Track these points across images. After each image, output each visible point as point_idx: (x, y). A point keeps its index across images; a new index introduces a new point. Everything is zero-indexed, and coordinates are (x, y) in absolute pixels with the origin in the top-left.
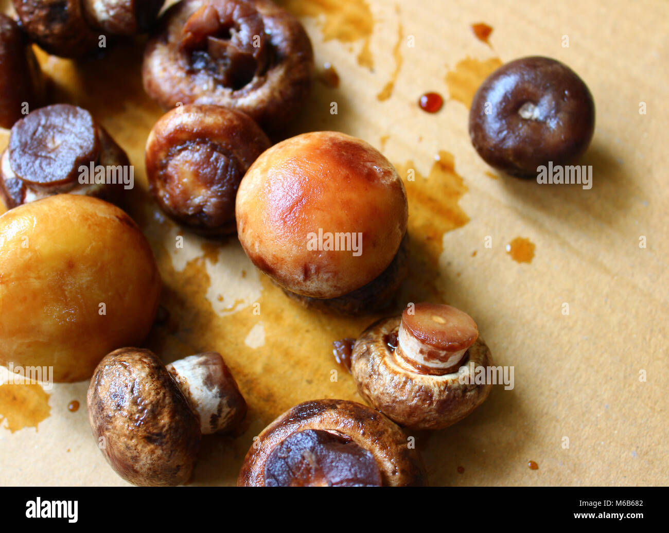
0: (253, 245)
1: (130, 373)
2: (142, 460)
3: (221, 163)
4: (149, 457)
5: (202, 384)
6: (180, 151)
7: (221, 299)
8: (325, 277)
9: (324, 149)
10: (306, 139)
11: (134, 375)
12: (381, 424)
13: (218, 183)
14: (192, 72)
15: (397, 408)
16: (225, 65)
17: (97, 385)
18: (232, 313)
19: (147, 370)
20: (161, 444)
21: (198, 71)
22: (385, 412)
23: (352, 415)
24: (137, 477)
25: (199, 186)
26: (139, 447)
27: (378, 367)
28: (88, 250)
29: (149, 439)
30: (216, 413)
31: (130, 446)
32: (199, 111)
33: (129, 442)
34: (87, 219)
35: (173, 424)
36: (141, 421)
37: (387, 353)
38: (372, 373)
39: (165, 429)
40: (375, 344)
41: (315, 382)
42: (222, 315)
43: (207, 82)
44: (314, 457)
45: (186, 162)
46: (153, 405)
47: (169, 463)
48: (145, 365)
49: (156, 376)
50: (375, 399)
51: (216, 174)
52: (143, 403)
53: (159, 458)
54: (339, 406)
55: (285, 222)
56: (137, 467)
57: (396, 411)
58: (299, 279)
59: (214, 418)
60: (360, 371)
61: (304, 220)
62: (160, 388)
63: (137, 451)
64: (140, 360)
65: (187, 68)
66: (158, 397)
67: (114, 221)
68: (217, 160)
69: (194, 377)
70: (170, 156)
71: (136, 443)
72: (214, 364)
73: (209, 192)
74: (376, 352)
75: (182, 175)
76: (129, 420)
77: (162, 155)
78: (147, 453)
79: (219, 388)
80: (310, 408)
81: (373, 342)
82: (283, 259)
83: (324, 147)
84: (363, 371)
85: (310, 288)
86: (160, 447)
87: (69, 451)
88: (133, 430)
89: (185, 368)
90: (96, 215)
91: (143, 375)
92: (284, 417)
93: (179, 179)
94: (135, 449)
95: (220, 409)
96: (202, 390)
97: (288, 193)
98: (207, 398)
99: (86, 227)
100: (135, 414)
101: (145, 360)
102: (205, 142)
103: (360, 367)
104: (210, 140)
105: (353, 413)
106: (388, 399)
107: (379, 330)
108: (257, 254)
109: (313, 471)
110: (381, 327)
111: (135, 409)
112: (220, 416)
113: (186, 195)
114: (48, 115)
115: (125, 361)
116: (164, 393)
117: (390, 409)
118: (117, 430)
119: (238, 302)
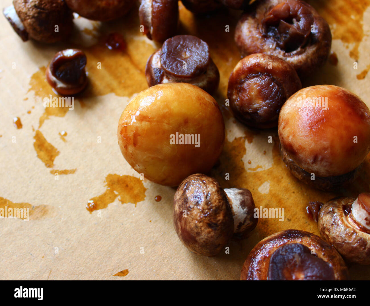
0: (288, 137)
1: (207, 188)
2: (202, 235)
3: (275, 90)
4: (206, 235)
5: (239, 204)
6: (254, 77)
7: (250, 163)
8: (325, 164)
9: (339, 95)
10: (329, 88)
11: (208, 189)
12: (334, 252)
13: (270, 99)
14: (265, 37)
15: (344, 246)
16: (285, 37)
17: (186, 189)
18: (255, 172)
19: (216, 188)
20: (215, 230)
21: (270, 37)
22: (335, 247)
23: (319, 243)
24: (195, 244)
25: (259, 98)
26: (203, 228)
27: (338, 221)
28: (197, 116)
29: (209, 225)
30: (242, 222)
31: (198, 226)
32: (270, 58)
33: (198, 224)
34: (200, 100)
35: (224, 221)
36: (208, 214)
37: (344, 215)
38: (334, 223)
39: (219, 222)
40: (338, 208)
41: (292, 221)
42: (248, 171)
43: (273, 45)
44: (300, 259)
45: (256, 84)
46: (216, 208)
47: (216, 241)
48: (215, 186)
49: (220, 193)
50: (331, 238)
51: (271, 94)
52: (211, 205)
53: (212, 237)
54: (311, 236)
55: (311, 129)
56: (198, 238)
57: (343, 248)
58: (310, 162)
59: (241, 224)
60: (326, 221)
61: (323, 130)
62: (221, 200)
63: (201, 230)
64: (212, 182)
65: (264, 34)
66: (220, 204)
67: (212, 104)
68: (273, 86)
69: (236, 199)
70: (247, 78)
71: (202, 225)
72: (247, 195)
73: (264, 103)
74: (337, 213)
75: (251, 90)
76: (201, 212)
77: (243, 77)
78: (206, 233)
79: (248, 209)
80: (296, 233)
81: (337, 207)
82: (304, 148)
83: (339, 94)
84: (328, 221)
85: (314, 168)
86: (214, 231)
87: (151, 221)
88: (202, 218)
89: (232, 193)
90: (205, 99)
91: (214, 190)
92: (279, 234)
93: (249, 92)
94: (200, 229)
95: (245, 221)
96: (238, 208)
97: (316, 114)
98: (240, 212)
99: (199, 104)
100: (205, 210)
101: (215, 183)
102: (269, 76)
103: (326, 218)
104: (272, 75)
105: (319, 242)
106: (340, 239)
107: (340, 202)
108: (289, 142)
109: (297, 266)
110: (342, 200)
111: (206, 207)
112: (243, 224)
113: (250, 101)
114: (184, 40)
115: (204, 180)
116: (223, 203)
117: (340, 245)
118: (193, 216)
119: (258, 167)
